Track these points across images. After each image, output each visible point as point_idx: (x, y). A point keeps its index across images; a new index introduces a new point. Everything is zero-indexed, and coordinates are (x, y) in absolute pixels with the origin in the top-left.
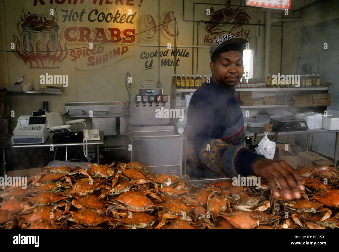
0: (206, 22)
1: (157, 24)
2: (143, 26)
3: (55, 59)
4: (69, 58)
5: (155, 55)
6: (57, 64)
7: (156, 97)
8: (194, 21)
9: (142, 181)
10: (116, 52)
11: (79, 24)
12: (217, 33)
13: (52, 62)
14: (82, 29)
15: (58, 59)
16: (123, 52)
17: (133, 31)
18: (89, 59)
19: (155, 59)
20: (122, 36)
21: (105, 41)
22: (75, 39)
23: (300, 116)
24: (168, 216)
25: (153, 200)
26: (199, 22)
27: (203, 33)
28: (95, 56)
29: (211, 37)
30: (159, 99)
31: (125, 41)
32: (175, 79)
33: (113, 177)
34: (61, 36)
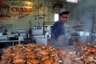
0: (52, 7)
1: (38, 7)
2: (34, 8)
3: (8, 16)
4: (13, 16)
5: (37, 16)
6: (9, 18)
7: (39, 27)
8: (48, 6)
9: (44, 47)
10: (27, 15)
11: (15, 7)
12: (55, 10)
13: (7, 17)
14: (16, 8)
15: (10, 17)
16: (29, 15)
17: (31, 9)
18: (19, 17)
19: (38, 17)
20: (28, 10)
21: (23, 12)
22: (14, 11)
23: (78, 32)
24: (53, 55)
25: (48, 52)
26: (50, 7)
27: (51, 10)
28: (20, 16)
29: (53, 11)
30: (40, 28)
31: (29, 12)
32: (44, 22)
33: (36, 46)
34: (10, 10)
